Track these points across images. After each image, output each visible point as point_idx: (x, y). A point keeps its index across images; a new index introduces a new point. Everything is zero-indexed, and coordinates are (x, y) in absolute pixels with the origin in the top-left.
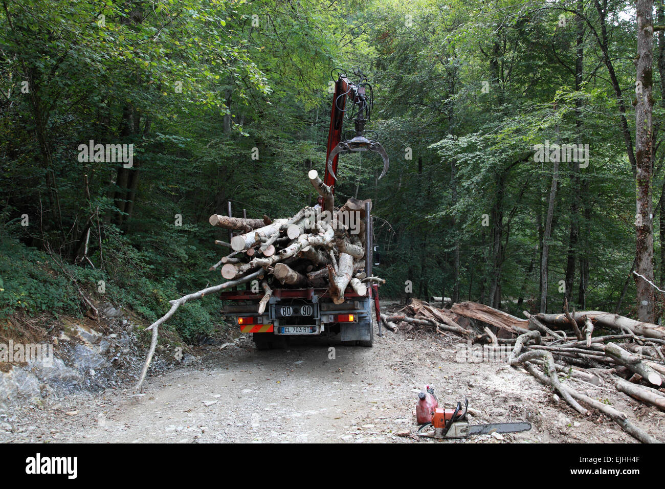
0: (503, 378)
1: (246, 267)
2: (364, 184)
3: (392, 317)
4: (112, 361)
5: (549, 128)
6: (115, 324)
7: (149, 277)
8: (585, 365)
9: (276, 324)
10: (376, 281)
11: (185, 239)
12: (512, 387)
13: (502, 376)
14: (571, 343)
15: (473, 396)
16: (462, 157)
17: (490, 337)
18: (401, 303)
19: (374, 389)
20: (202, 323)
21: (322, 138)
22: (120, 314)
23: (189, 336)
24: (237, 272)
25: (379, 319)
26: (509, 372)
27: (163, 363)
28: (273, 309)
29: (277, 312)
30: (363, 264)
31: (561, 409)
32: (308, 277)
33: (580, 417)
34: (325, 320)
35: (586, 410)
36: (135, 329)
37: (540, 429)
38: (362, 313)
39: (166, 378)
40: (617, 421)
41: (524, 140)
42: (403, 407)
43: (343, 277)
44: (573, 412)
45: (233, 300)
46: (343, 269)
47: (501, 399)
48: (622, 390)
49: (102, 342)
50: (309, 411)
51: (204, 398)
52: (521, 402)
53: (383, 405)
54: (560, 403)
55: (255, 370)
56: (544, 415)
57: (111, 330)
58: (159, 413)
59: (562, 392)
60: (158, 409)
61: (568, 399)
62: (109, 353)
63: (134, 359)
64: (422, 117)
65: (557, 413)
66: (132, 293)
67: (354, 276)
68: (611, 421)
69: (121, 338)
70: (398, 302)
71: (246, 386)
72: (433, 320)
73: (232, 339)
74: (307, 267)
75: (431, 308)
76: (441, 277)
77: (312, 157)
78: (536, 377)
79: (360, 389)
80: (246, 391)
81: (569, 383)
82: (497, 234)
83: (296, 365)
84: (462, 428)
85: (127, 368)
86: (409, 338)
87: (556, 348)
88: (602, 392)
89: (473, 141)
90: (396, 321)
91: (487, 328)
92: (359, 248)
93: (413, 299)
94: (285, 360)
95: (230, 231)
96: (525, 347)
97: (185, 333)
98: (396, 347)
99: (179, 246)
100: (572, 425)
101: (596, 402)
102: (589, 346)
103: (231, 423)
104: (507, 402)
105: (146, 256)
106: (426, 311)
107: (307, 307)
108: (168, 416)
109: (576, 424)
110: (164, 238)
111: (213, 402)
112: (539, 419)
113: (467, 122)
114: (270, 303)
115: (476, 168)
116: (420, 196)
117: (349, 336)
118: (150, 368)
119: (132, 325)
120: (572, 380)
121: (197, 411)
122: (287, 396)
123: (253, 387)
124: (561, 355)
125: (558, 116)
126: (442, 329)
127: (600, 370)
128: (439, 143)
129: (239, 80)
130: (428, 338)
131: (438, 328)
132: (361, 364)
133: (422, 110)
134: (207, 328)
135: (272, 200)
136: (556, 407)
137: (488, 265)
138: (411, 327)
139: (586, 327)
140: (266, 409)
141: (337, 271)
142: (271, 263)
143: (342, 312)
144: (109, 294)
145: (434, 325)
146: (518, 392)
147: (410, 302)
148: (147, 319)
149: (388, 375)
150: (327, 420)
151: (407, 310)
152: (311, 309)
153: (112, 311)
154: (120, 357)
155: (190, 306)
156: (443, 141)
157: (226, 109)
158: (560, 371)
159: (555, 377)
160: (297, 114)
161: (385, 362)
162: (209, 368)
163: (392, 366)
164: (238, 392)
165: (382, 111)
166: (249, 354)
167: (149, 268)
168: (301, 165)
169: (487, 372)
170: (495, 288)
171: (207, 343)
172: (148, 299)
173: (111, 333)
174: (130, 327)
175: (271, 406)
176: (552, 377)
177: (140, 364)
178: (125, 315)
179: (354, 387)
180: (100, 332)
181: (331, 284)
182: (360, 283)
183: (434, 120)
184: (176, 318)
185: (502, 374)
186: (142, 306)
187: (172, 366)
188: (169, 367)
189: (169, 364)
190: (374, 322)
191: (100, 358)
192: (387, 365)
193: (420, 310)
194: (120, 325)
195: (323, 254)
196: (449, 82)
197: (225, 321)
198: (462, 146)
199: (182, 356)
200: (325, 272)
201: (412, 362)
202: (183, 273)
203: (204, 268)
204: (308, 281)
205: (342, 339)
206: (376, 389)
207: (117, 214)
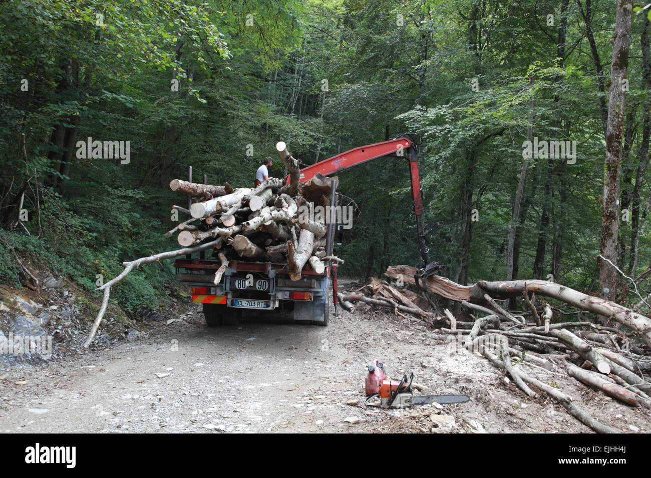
0: (457, 360)
1: (203, 235)
2: (325, 153)
3: (349, 296)
4: (53, 334)
5: (520, 104)
6: (56, 296)
7: (89, 245)
8: (541, 351)
9: (230, 296)
10: (335, 261)
11: (127, 206)
12: (465, 369)
13: (455, 358)
14: (529, 329)
15: (425, 376)
16: (432, 130)
17: (449, 320)
18: (360, 282)
19: (327, 366)
20: (145, 297)
21: (281, 97)
22: (61, 284)
23: (132, 310)
24: (194, 240)
25: (336, 298)
26: (463, 355)
27: (107, 337)
28: (228, 281)
29: (232, 284)
30: (324, 243)
31: (511, 391)
32: (266, 251)
33: (529, 400)
34: (280, 296)
35: (534, 393)
36: (77, 302)
37: (488, 409)
38: (318, 292)
39: (114, 352)
40: (562, 404)
41: (494, 116)
42: (354, 382)
43: (302, 254)
44: (523, 395)
45: (187, 269)
46: (303, 246)
47: (453, 380)
48: (573, 375)
49: (42, 314)
50: (262, 384)
51: (157, 371)
52: (471, 384)
53: (335, 380)
54: (510, 385)
55: (206, 346)
56: (493, 397)
57: (52, 301)
58: (112, 384)
59: (513, 375)
60: (110, 380)
61: (518, 382)
62: (50, 325)
63: (76, 332)
64: (392, 81)
65: (506, 394)
66: (73, 263)
67: (313, 254)
68: (558, 403)
69: (62, 310)
70: (357, 282)
71: (198, 360)
72: (392, 300)
73: (177, 315)
74: (265, 240)
75: (390, 288)
76: (403, 256)
77: (270, 121)
78: (490, 360)
79: (313, 365)
80: (198, 365)
81: (522, 368)
82: (465, 212)
83: (248, 341)
84: (406, 398)
85: (69, 342)
86: (365, 318)
87: (513, 333)
88: (553, 377)
89: (442, 113)
90: (353, 301)
91: (447, 310)
92: (321, 226)
93: (373, 278)
94: (237, 337)
96: (482, 331)
97: (126, 307)
98: (352, 327)
99: (122, 213)
100: (519, 407)
101: (545, 386)
102: (547, 332)
103: (187, 393)
104: (458, 383)
105: (86, 223)
106: (385, 291)
107: (263, 281)
108: (122, 387)
109: (524, 405)
110: (106, 204)
111: (166, 374)
112: (487, 400)
113: (439, 90)
114: (226, 274)
115: (445, 143)
116: (386, 169)
117: (302, 315)
118: (93, 342)
119: (74, 297)
120: (526, 364)
121: (151, 382)
122: (240, 370)
123: (205, 361)
124: (518, 339)
125: (531, 92)
126: (401, 310)
127: (554, 355)
128: (406, 114)
130: (385, 319)
131: (396, 309)
132: (316, 342)
133: (392, 73)
134: (152, 302)
135: (224, 166)
136: (506, 389)
137: (453, 245)
138: (368, 307)
139: (545, 314)
140: (220, 381)
141: (296, 247)
142: (231, 234)
143: (298, 289)
144: (49, 263)
145: (393, 307)
146: (469, 374)
147: (369, 282)
148: (88, 291)
149: (342, 354)
150: (280, 391)
151: (366, 290)
152: (267, 284)
153: (52, 282)
154: (62, 330)
155: (133, 279)
156: (411, 111)
157: (182, 73)
158: (514, 355)
159: (508, 360)
160: (255, 70)
161: (339, 341)
162: (158, 343)
163: (346, 345)
164: (190, 365)
165: (348, 74)
166: (199, 330)
167: (90, 236)
168: (257, 129)
169: (441, 354)
170: (460, 269)
171: (151, 318)
172: (89, 269)
173: (51, 304)
174: (72, 299)
175: (224, 379)
176: (505, 361)
177: (81, 338)
178: (67, 287)
179: (307, 364)
180: (41, 303)
181: (290, 260)
182: (319, 262)
183: (404, 86)
184: (118, 291)
185: (456, 357)
186: (82, 277)
187: (115, 340)
188: (113, 342)
189: (112, 339)
190: (330, 302)
191: (41, 330)
192: (341, 344)
193: (380, 290)
194: (61, 297)
195: (284, 229)
196: (421, 45)
197: (169, 295)
198: (430, 117)
199: (126, 330)
200: (285, 247)
201: (367, 341)
202: (124, 243)
203: (148, 237)
204: (266, 256)
205: (295, 318)
206: (328, 366)
207: (51, 176)
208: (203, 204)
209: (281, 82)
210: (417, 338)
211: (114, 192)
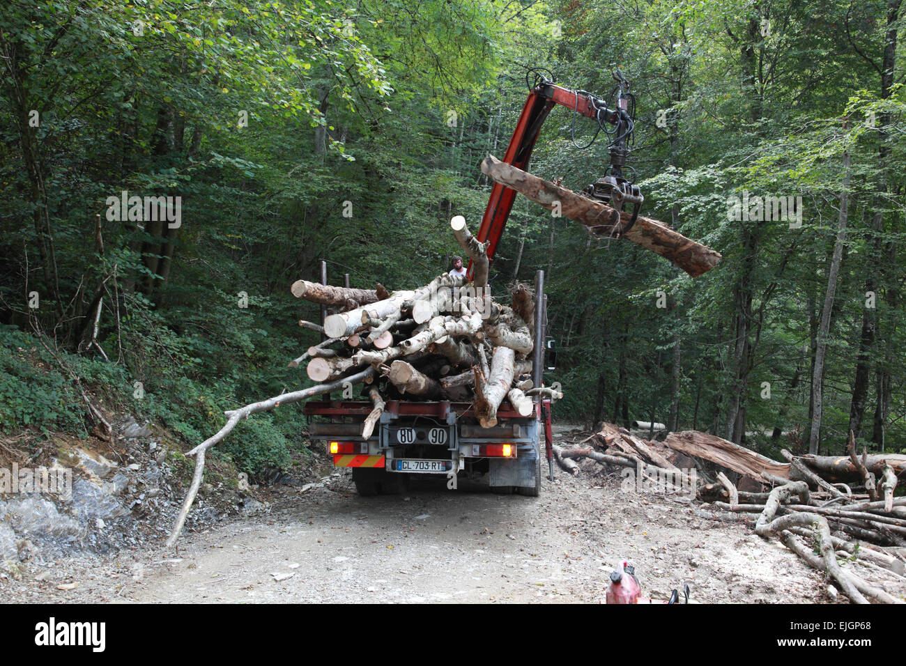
0: (746, 554)
1: (345, 364)
2: (532, 241)
3: (571, 450)
4: (131, 506)
5: (833, 158)
6: (138, 449)
7: (192, 377)
8: (882, 541)
9: (389, 455)
10: (548, 395)
11: (249, 319)
12: (761, 569)
13: (744, 552)
14: (858, 504)
15: (697, 581)
16: (690, 202)
17: (725, 489)
18: (585, 430)
19: (540, 563)
20: (273, 451)
21: (469, 166)
22: (147, 432)
23: (253, 470)
24: (332, 371)
25: (550, 453)
26: (756, 546)
27: (211, 511)
28: (386, 432)
29: (392, 436)
30: (529, 366)
32: (442, 384)
34: (466, 452)
36: (168, 458)
38: (524, 444)
39: (215, 536)
41: (791, 177)
42: (585, 593)
43: (497, 386)
45: (324, 416)
46: (497, 373)
47: (743, 589)
49: (116, 477)
50: (438, 595)
51: (274, 568)
52: (774, 596)
53: (553, 588)
54: (839, 599)
55: (353, 527)
57: (132, 458)
58: (202, 590)
59: (843, 583)
60: (202, 584)
61: (852, 595)
62: (127, 493)
63: (166, 504)
66: (166, 401)
67: (514, 386)
69: (146, 470)
70: (581, 428)
71: (339, 552)
72: (635, 457)
73: (319, 477)
74: (441, 367)
75: (633, 438)
76: (649, 390)
77: (452, 196)
78: (800, 555)
79: (518, 562)
80: (338, 559)
81: (854, 569)
82: (743, 325)
83: (418, 521)
85: (155, 518)
86: (596, 484)
87: (835, 511)
89: (708, 176)
90: (577, 457)
91: (721, 473)
92: (524, 337)
93: (604, 424)
94: (401, 513)
95: (323, 308)
96: (782, 506)
97: (246, 466)
98: (577, 498)
99: (241, 330)
102: (889, 510)
104: (751, 593)
105: (189, 344)
106: (624, 442)
107: (438, 430)
108: (218, 595)
110: (218, 316)
111: (287, 575)
113: (699, 146)
114: (382, 421)
115: (711, 220)
116: (621, 262)
117: (502, 479)
118: (189, 519)
119: (164, 451)
120: (861, 564)
121: (264, 588)
122: (402, 568)
123: (350, 554)
124: (842, 522)
125: (849, 139)
127: (905, 550)
128: (653, 180)
129: (341, 72)
131: (643, 470)
132: (522, 523)
134: (281, 458)
135: (387, 262)
137: (725, 375)
138: (600, 467)
139: (885, 480)
140: (370, 589)
141: (487, 376)
142: (385, 360)
143: (494, 441)
144: (130, 400)
146: (769, 579)
147: (600, 428)
148: (187, 441)
149: (561, 542)
151: (595, 441)
152: (445, 434)
153: (134, 428)
154: (144, 500)
155: (256, 423)
156: (661, 175)
157: (320, 117)
158: (839, 549)
159: (832, 558)
160: (431, 128)
161: (558, 520)
162: (283, 522)
163: (569, 528)
164: (327, 560)
165: (565, 127)
166: (345, 501)
167: (193, 362)
168: (435, 208)
169: (720, 545)
170: (735, 411)
171: (281, 481)
172: (191, 410)
173: (131, 462)
174: (161, 454)
175: (377, 585)
176: (827, 558)
177: (174, 512)
178: (154, 435)
179: (509, 559)
180: (115, 460)
181: (478, 396)
182: (523, 397)
183: (647, 142)
184: (234, 442)
185: (745, 549)
186: (181, 421)
187: (224, 516)
188: (221, 518)
189: (220, 513)
190: (542, 459)
191: (113, 501)
192: (561, 526)
193: (616, 441)
194: (146, 450)
195: (467, 349)
196: (672, 82)
197: (308, 448)
198: (690, 184)
199: (241, 501)
200: (469, 377)
201: (601, 522)
202: (246, 372)
203: (279, 364)
204: (442, 391)
205: (491, 484)
206: (542, 563)
207: (145, 278)
208: (344, 316)
209: (470, 144)
210: (679, 516)
211: (230, 299)
